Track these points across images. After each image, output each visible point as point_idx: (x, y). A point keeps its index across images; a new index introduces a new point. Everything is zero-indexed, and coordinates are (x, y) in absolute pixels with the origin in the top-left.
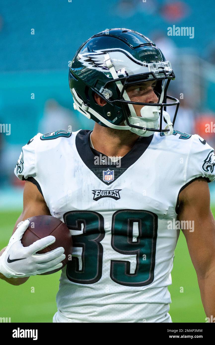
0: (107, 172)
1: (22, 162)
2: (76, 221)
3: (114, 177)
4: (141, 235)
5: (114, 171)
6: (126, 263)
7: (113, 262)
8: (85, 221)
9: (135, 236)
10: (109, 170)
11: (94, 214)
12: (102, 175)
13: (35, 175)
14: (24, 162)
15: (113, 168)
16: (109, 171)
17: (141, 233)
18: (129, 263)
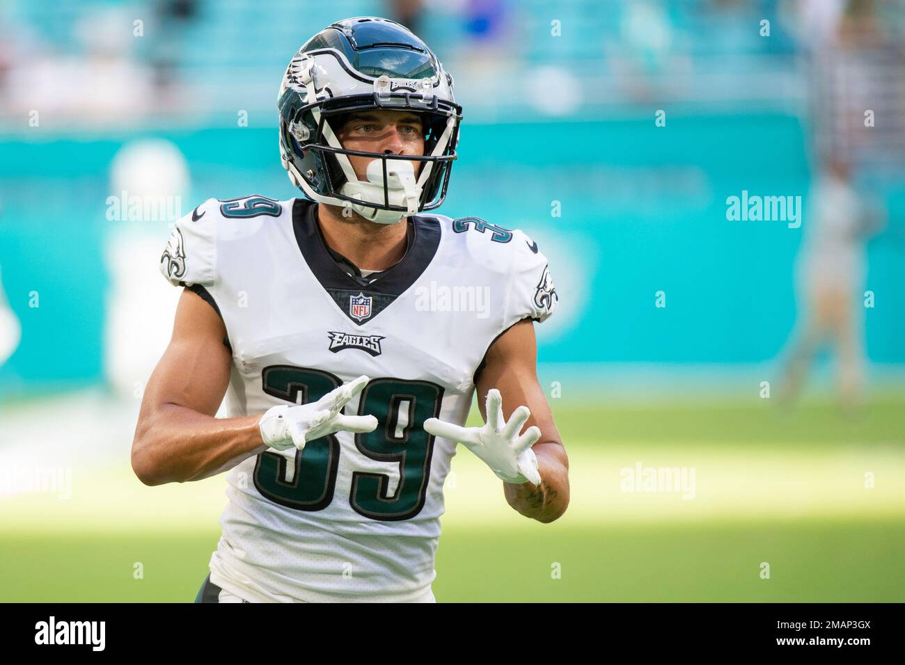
0: (359, 299)
1: (182, 255)
2: (289, 385)
3: (371, 310)
4: (412, 425)
5: (371, 298)
6: (381, 478)
7: (357, 477)
8: (306, 387)
9: (401, 426)
10: (361, 295)
11: (329, 377)
12: (349, 304)
13: (211, 284)
14: (186, 255)
15: (370, 293)
16: (361, 298)
17: (413, 421)
18: (386, 479)
